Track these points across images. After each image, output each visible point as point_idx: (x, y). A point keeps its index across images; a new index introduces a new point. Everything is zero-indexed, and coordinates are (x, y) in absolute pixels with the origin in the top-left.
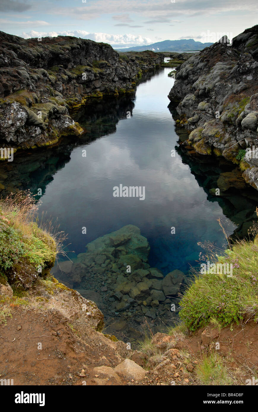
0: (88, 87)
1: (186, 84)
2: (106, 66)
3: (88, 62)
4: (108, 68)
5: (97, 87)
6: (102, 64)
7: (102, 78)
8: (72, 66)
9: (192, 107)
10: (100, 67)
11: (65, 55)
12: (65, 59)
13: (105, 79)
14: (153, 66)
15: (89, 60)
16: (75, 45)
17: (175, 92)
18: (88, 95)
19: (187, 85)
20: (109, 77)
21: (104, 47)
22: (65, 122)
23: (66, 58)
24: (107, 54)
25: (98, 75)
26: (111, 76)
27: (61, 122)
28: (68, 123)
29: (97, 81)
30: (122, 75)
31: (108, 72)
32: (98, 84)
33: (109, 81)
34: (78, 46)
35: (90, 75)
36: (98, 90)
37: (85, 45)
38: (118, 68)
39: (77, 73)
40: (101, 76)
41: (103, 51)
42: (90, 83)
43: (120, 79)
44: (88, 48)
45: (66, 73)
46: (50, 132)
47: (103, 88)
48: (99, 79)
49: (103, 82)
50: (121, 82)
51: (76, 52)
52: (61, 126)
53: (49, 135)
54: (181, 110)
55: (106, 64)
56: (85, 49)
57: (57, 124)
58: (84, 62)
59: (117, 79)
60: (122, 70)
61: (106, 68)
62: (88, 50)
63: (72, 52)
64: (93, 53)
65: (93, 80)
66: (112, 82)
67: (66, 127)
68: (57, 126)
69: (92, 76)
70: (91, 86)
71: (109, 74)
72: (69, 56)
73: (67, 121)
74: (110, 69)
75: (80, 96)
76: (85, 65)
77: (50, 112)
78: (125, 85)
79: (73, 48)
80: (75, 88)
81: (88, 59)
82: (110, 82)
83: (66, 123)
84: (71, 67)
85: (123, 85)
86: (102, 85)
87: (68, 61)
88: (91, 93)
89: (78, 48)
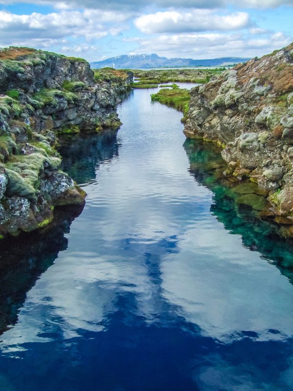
0: (58, 118)
1: (231, 115)
2: (82, 89)
3: (57, 83)
4: (85, 92)
5: (71, 119)
6: (77, 86)
7: (77, 106)
8: (34, 90)
9: (259, 152)
10: (73, 91)
11: (26, 73)
12: (26, 80)
13: (82, 107)
14: (125, 87)
15: (59, 80)
16: (38, 60)
17: (193, 125)
18: (59, 131)
19: (231, 117)
20: (87, 104)
21: (77, 63)
22: (60, 184)
23: (28, 78)
24: (81, 72)
25: (73, 102)
26: (89, 103)
27: (54, 184)
28: (66, 186)
29: (71, 110)
30: (105, 101)
31: (86, 97)
32: (72, 115)
33: (86, 110)
34: (43, 61)
35: (61, 102)
36: (72, 123)
37: (51, 59)
38: (98, 91)
39: (44, 100)
40: (77, 103)
41: (75, 68)
42: (62, 114)
43: (102, 106)
44: (55, 64)
45: (29, 101)
46: (41, 204)
47: (79, 120)
48: (73, 107)
49: (79, 112)
50: (103, 111)
51: (40, 69)
52: (53, 190)
53: (41, 210)
54: (229, 156)
55: (83, 86)
56: (51, 65)
57: (47, 187)
58: (52, 83)
59: (98, 107)
60: (105, 94)
61: (83, 92)
62: (54, 67)
63: (34, 70)
64: (62, 71)
65: (66, 109)
66: (90, 112)
67: (63, 191)
68: (47, 190)
69: (65, 103)
70: (63, 118)
71: (87, 99)
72: (31, 74)
73: (63, 182)
74: (88, 93)
75: (53, 133)
76: (53, 89)
77: (41, 170)
78: (109, 115)
79: (35, 65)
80: (41, 122)
81: (57, 79)
82: (88, 111)
83: (63, 186)
84: (32, 91)
85: (106, 114)
86: (77, 115)
87: (29, 81)
88: (63, 128)
89: (43, 64)
